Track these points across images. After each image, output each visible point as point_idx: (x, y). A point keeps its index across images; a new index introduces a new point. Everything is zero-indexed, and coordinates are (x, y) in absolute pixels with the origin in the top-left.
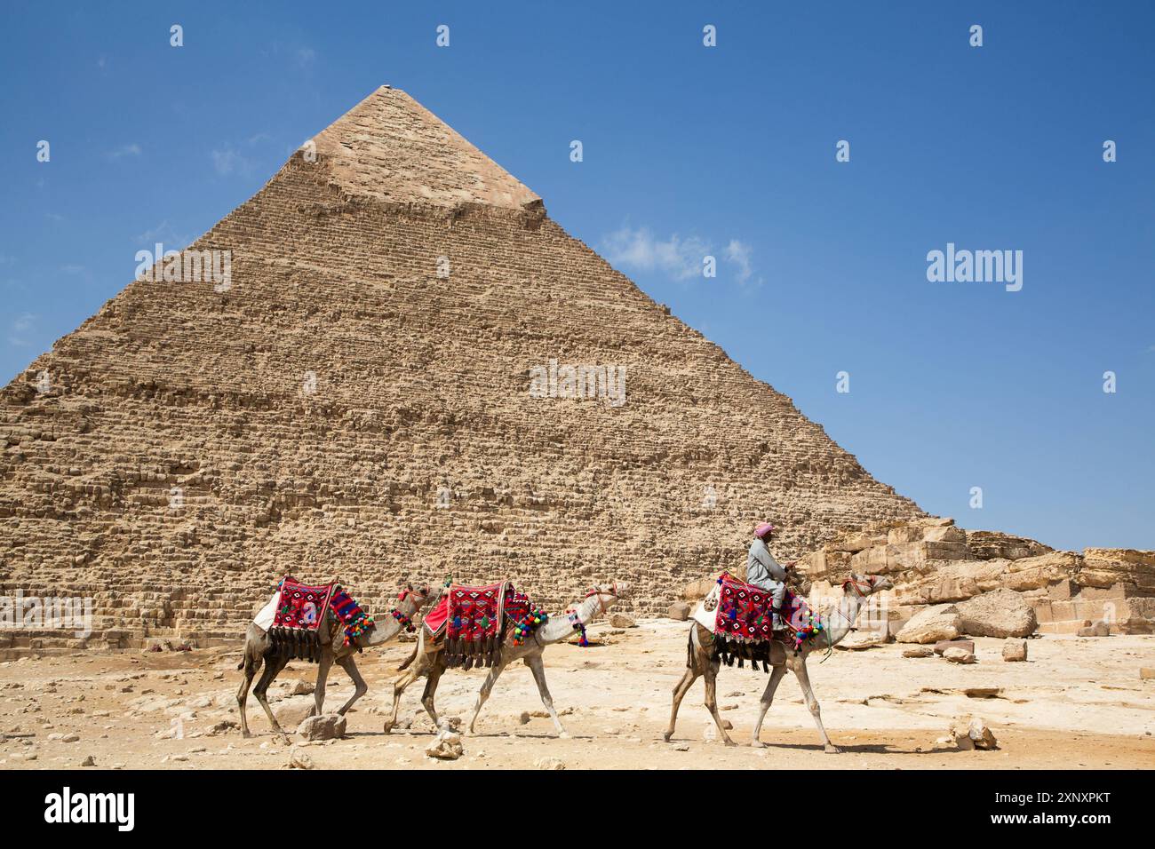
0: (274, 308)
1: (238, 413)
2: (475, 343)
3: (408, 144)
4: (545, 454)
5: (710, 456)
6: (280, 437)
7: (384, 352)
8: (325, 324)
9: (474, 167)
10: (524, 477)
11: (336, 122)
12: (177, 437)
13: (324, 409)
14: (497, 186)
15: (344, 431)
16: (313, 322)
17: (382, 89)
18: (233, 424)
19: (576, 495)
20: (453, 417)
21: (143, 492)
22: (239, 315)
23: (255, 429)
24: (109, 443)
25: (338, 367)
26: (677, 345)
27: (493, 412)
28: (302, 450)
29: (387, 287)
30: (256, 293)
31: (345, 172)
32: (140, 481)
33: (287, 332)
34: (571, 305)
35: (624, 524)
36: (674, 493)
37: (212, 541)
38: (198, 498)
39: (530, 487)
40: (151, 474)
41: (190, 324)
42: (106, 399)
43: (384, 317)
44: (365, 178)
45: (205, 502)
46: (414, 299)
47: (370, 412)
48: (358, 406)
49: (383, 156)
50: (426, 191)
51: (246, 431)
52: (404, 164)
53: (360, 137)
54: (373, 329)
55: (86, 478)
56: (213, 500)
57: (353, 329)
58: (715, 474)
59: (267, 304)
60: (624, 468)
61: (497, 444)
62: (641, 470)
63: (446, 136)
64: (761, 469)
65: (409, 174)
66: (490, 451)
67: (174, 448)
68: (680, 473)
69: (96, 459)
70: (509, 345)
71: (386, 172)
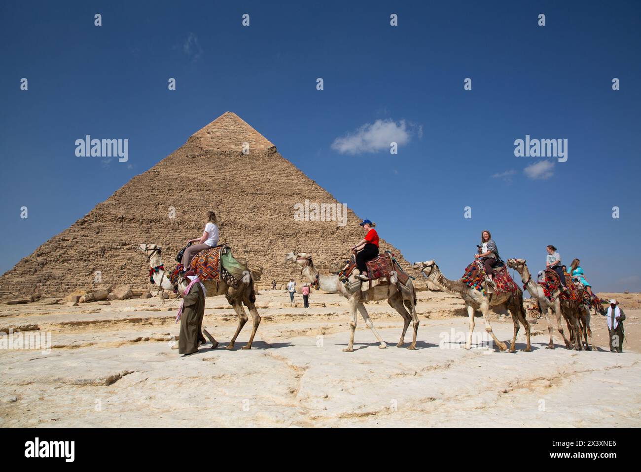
0: (169, 190)
1: (148, 225)
2: (238, 198)
3: (231, 131)
4: (254, 235)
5: (316, 232)
6: (161, 233)
7: (204, 203)
8: (186, 194)
9: (253, 137)
10: (244, 243)
11: (207, 126)
12: (127, 234)
13: (178, 223)
14: (260, 143)
15: (184, 230)
16: (182, 194)
17: (227, 113)
18: (146, 229)
19: (262, 248)
20: (223, 223)
21: (112, 252)
22: (157, 193)
23: (153, 230)
24: (104, 237)
25: (186, 208)
26: (314, 194)
27: (239, 221)
28: (168, 237)
29: (211, 180)
30: (164, 185)
31: (206, 142)
32: (111, 249)
33: (172, 198)
34: (276, 182)
35: (277, 258)
36: (299, 246)
37: (130, 268)
38: (129, 254)
39: (245, 246)
40: (115, 247)
41: (140, 197)
42: (108, 223)
43: (207, 190)
44: (212, 144)
45: (132, 255)
46: (219, 184)
47: (193, 223)
48: (190, 221)
49: (220, 136)
50: (233, 146)
51: (150, 231)
52: (227, 138)
53: (214, 130)
54: (203, 195)
55: (94, 248)
56: (134, 254)
57: (195, 195)
58: (317, 239)
59: (167, 189)
60: (283, 238)
61: (237, 232)
62: (289, 238)
63: (246, 127)
64: (335, 236)
65: (228, 141)
66: (235, 234)
67: (125, 238)
68: (304, 239)
69: (99, 242)
70: (250, 198)
71: (220, 141)
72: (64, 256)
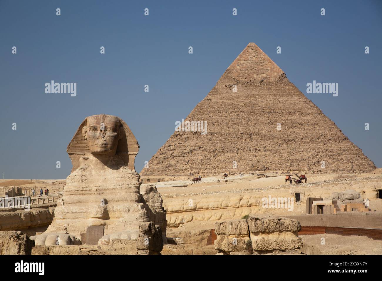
0: (218, 113)
1: (211, 136)
2: (260, 116)
3: (253, 61)
4: (270, 140)
5: (308, 138)
6: (218, 140)
7: (239, 121)
8: (228, 115)
9: (268, 65)
10: (264, 146)
11: (236, 59)
12: (200, 142)
13: (226, 134)
14: (274, 71)
15: (230, 139)
16: (226, 115)
17: (250, 44)
18: (210, 139)
19: (274, 149)
20: (252, 134)
21: (195, 152)
22: (211, 115)
23: (214, 139)
24: (190, 144)
25: (230, 125)
26: (309, 111)
27: (260, 132)
28: (222, 143)
29: (242, 104)
30: (215, 110)
31: (237, 74)
32: (194, 150)
33: (221, 118)
34: (285, 103)
35: (283, 154)
36: (296, 147)
37: (206, 160)
38: (204, 153)
39: (264, 148)
40: (196, 149)
41: (203, 118)
42: (189, 135)
43: (241, 112)
44: (241, 74)
45: (205, 153)
46: (248, 106)
47: (235, 134)
48: (233, 133)
49: (247, 67)
50: (255, 76)
51: (212, 140)
52: (251, 68)
53: (242, 62)
54: (238, 115)
55: (186, 150)
56: (206, 153)
57: (234, 115)
58: (308, 142)
59: (217, 112)
60: (287, 142)
61: (260, 139)
62: (290, 142)
63: (264, 57)
64: (319, 140)
65: (252, 71)
66: (259, 140)
67: (200, 144)
68: (300, 143)
69: (188, 147)
70: (267, 116)
71: (246, 72)
72: (173, 154)
